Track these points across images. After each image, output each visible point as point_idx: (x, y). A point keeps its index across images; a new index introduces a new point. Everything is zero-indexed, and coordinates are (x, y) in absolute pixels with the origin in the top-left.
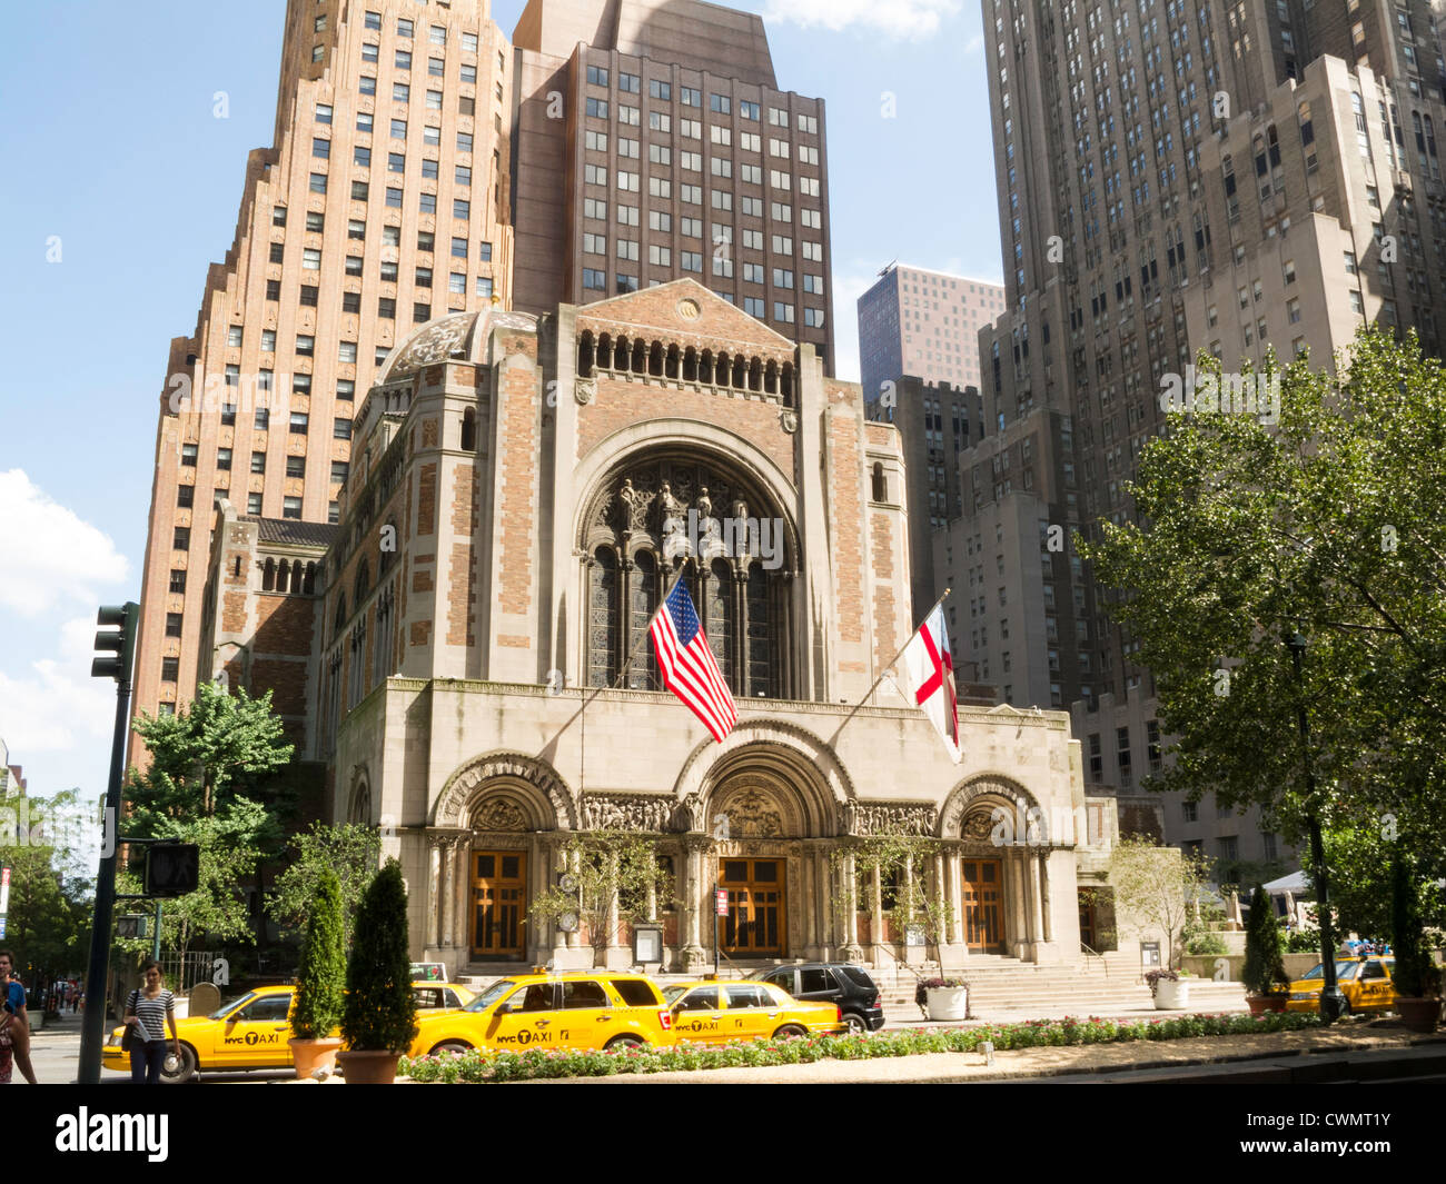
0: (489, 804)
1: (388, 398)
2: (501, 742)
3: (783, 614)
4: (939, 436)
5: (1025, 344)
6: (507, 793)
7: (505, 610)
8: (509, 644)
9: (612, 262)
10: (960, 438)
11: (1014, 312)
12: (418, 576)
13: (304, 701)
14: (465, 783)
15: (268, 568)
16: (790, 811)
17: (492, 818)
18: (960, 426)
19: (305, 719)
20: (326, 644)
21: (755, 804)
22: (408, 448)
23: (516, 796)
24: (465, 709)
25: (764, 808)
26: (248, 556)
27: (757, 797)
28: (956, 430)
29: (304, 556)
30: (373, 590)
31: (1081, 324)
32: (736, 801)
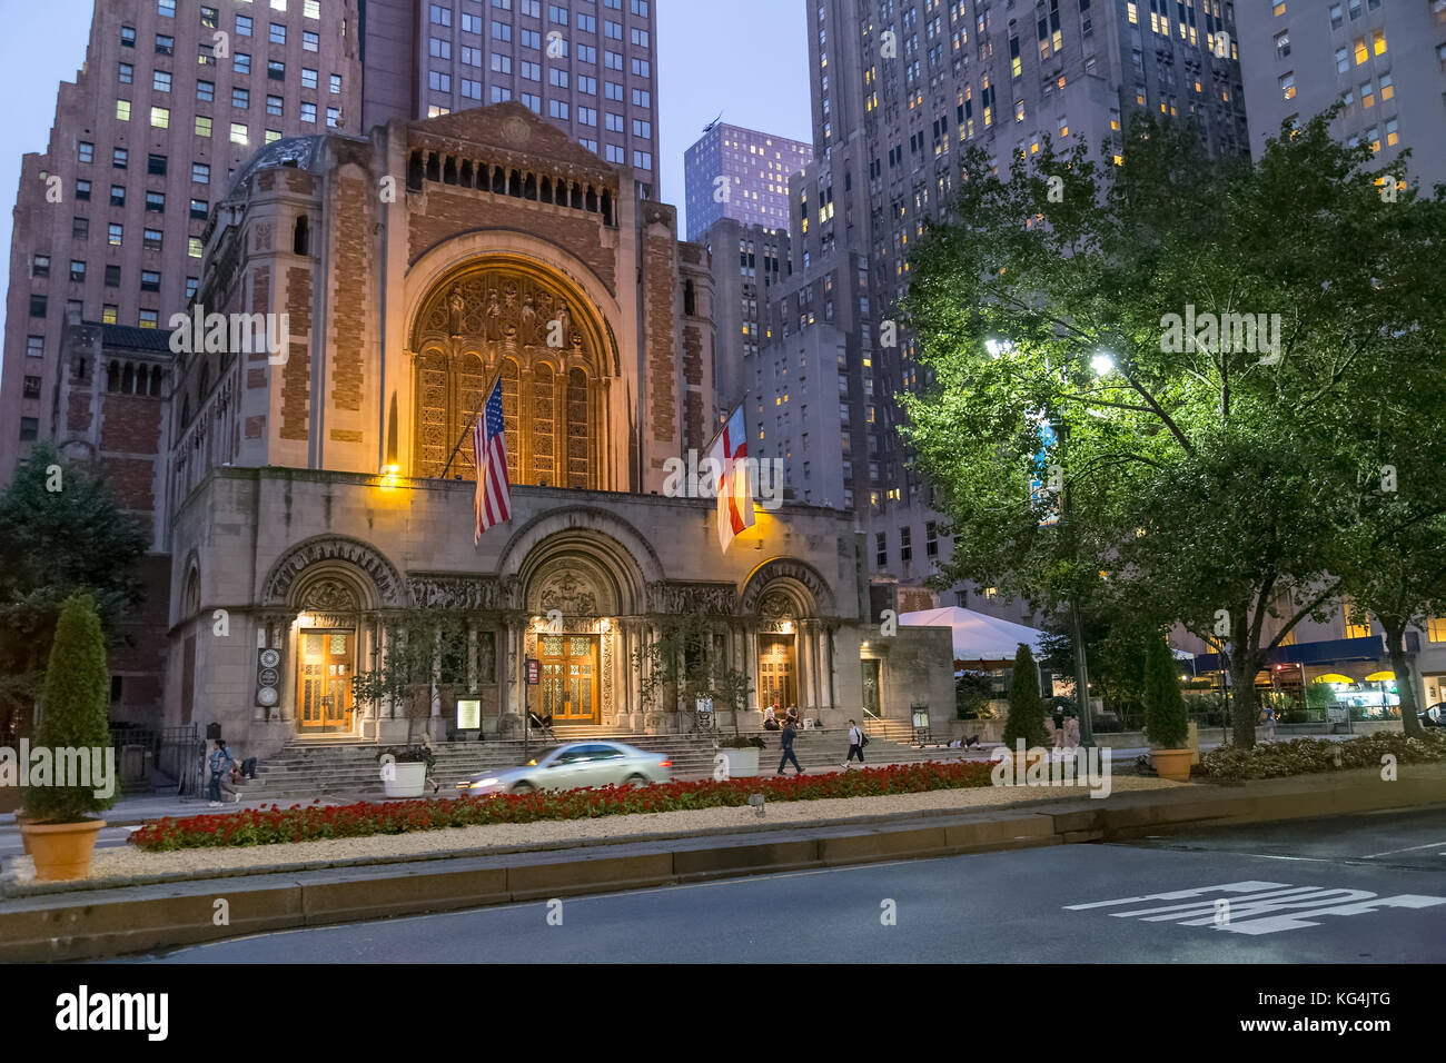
0: (318, 585)
1: (234, 212)
2: (329, 527)
3: (601, 414)
4: (752, 273)
5: (829, 189)
6: (335, 575)
7: (337, 406)
8: (342, 439)
9: (456, 99)
10: (770, 274)
11: (821, 162)
12: (252, 373)
13: (153, 497)
14: (293, 565)
15: (112, 370)
16: (603, 591)
17: (320, 598)
18: (771, 265)
19: (154, 513)
20: (173, 441)
21: (572, 585)
22: (242, 252)
23: (345, 579)
24: (293, 495)
25: (580, 589)
26: (93, 359)
27: (573, 579)
28: (768, 268)
29: (151, 359)
30: (213, 390)
31: (879, 174)
32: (554, 583)
